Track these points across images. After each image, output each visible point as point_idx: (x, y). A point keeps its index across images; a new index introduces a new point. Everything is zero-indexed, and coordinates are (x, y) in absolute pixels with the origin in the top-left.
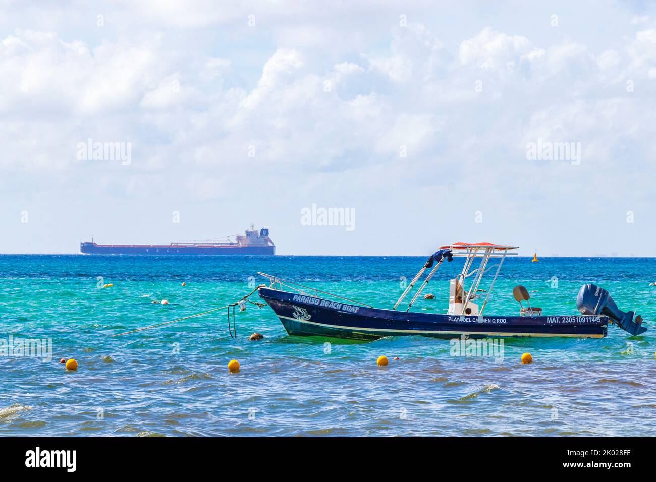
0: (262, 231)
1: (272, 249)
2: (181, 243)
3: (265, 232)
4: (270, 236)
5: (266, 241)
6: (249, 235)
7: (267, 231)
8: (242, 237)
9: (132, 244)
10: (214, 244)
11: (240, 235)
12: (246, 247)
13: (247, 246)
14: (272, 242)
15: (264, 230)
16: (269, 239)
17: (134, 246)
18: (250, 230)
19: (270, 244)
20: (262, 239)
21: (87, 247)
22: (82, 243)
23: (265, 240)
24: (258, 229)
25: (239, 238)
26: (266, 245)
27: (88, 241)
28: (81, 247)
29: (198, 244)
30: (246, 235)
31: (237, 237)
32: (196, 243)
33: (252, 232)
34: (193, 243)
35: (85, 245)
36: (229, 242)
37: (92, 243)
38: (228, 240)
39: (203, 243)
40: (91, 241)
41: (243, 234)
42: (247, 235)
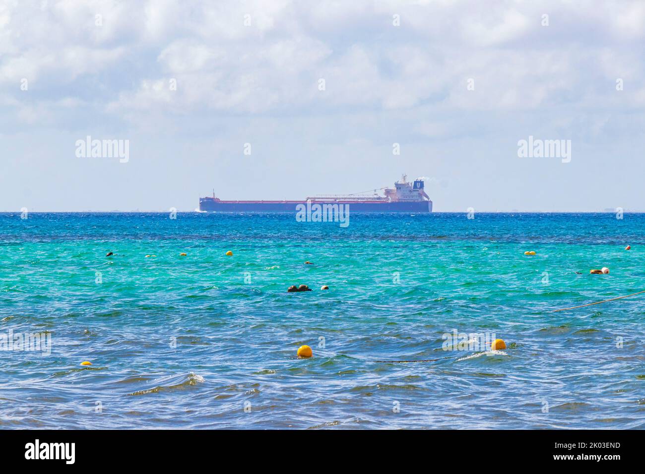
0: (416, 182)
1: (427, 205)
2: (319, 198)
3: (419, 185)
4: (426, 190)
5: (420, 195)
6: (400, 188)
7: (422, 183)
8: (391, 190)
9: (261, 200)
10: (358, 199)
11: (390, 188)
12: (396, 203)
13: (397, 201)
14: (427, 197)
15: (418, 182)
16: (423, 192)
17: (263, 201)
18: (401, 182)
19: (426, 199)
20: (415, 193)
21: (207, 203)
22: (201, 199)
23: (419, 193)
24: (411, 181)
25: (388, 192)
26: (420, 200)
27: (209, 197)
28: (200, 203)
29: (340, 199)
30: (395, 188)
31: (385, 190)
32: (337, 198)
33: (403, 185)
34: (334, 198)
35: (205, 200)
36: (376, 196)
37: (212, 199)
38: (375, 194)
39: (345, 198)
40: (212, 196)
41: (393, 187)
42: (397, 188)
